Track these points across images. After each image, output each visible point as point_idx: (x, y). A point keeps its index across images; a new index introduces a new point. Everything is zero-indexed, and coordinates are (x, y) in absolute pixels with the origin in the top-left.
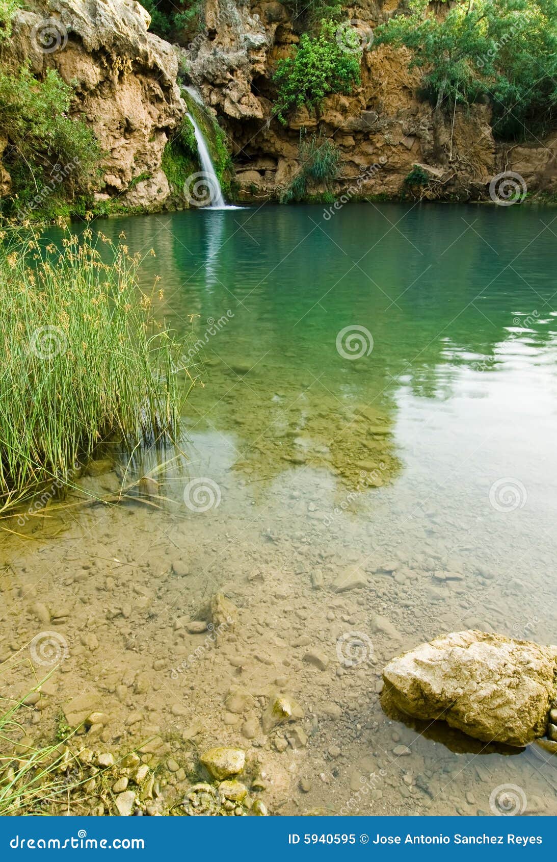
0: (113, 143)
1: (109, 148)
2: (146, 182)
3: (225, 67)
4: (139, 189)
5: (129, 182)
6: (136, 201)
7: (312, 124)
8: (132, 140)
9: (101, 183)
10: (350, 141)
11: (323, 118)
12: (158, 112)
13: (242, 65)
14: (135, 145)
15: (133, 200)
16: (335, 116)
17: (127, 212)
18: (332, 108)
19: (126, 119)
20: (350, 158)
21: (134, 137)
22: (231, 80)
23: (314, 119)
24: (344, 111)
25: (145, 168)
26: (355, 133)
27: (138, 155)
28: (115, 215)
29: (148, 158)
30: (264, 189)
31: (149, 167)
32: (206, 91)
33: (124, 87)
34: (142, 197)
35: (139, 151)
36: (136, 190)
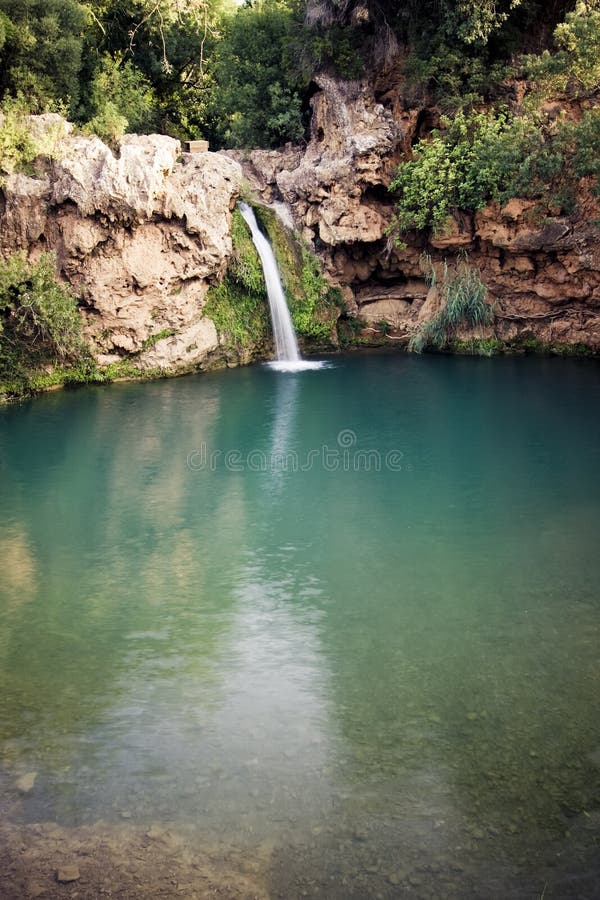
0: (120, 301)
1: (115, 307)
2: (170, 339)
3: (317, 183)
4: (158, 349)
5: (143, 342)
6: (153, 363)
7: (462, 241)
8: (145, 296)
9: (108, 344)
10: (524, 264)
11: (478, 233)
12: (184, 262)
13: (341, 178)
14: (150, 302)
15: (150, 361)
16: (495, 231)
17: (140, 376)
18: (491, 219)
19: (133, 277)
20: (530, 288)
21: (148, 293)
22: (325, 198)
23: (466, 234)
24: (510, 223)
25: (166, 325)
26: (531, 254)
27: (156, 311)
28: (121, 380)
29: (169, 314)
30: (402, 327)
31: (171, 323)
32: (301, 209)
33: (134, 242)
34: (162, 358)
35: (155, 307)
36: (155, 350)
